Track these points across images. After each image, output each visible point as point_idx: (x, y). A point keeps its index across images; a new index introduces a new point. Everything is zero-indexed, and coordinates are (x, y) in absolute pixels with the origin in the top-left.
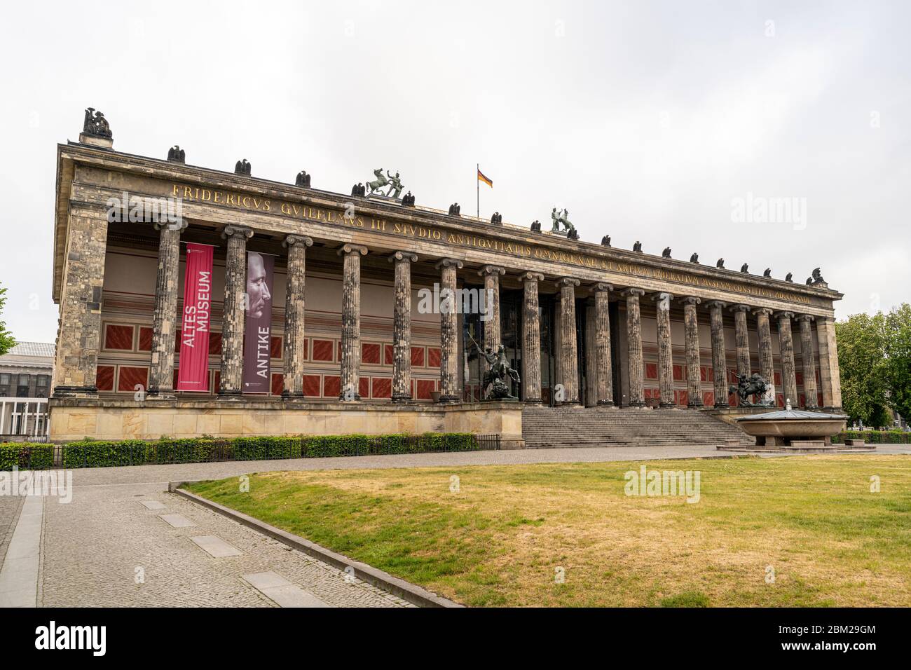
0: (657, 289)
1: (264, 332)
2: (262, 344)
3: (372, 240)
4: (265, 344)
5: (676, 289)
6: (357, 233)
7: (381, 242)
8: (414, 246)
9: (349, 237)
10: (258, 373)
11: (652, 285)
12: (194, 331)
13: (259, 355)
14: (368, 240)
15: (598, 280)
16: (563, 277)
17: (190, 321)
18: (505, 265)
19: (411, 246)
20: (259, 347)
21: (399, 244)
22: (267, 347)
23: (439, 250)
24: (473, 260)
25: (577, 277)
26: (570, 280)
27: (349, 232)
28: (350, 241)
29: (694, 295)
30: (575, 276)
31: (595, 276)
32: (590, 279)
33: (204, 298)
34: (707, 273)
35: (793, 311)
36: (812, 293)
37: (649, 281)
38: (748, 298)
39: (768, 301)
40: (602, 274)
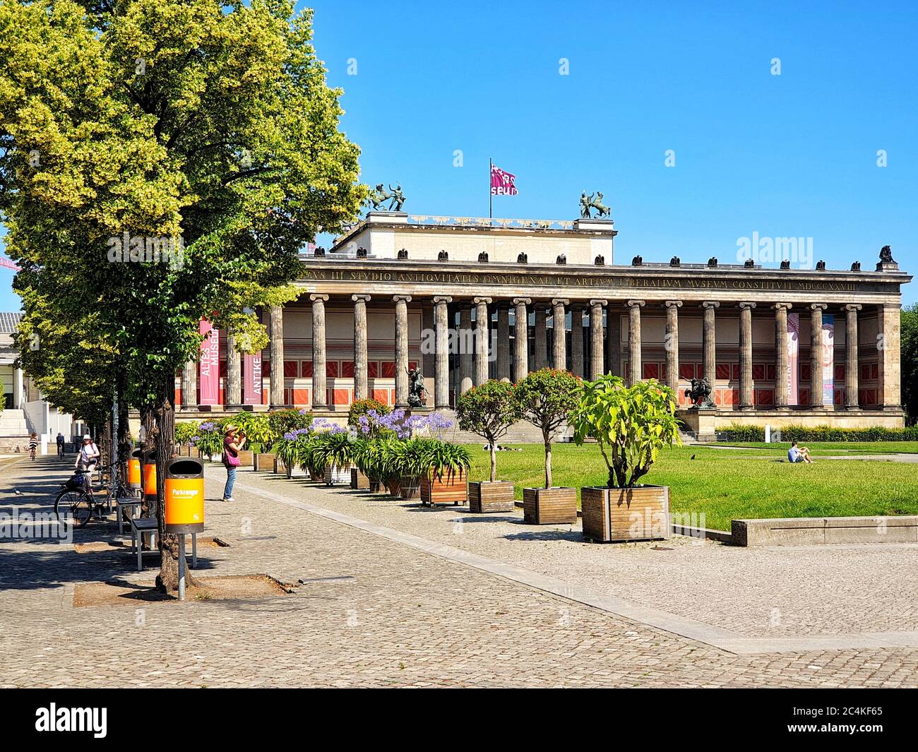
0: (625, 298)
1: (257, 362)
2: (256, 371)
3: (332, 288)
4: (258, 370)
5: (650, 295)
6: (320, 285)
7: (339, 288)
8: (368, 289)
9: (314, 288)
10: (255, 391)
11: (619, 294)
12: (209, 365)
13: (255, 378)
14: (329, 288)
15: (552, 296)
16: (513, 298)
17: (206, 358)
18: (453, 294)
19: (365, 289)
20: (255, 372)
21: (355, 289)
22: (260, 372)
23: (390, 289)
24: (421, 293)
25: (529, 296)
26: (520, 299)
27: (314, 285)
28: (315, 292)
29: (673, 299)
30: (526, 296)
31: (548, 293)
32: (543, 296)
33: (215, 342)
34: (689, 276)
35: (827, 301)
36: (855, 280)
37: (615, 291)
38: (754, 293)
39: (785, 294)
40: (557, 290)
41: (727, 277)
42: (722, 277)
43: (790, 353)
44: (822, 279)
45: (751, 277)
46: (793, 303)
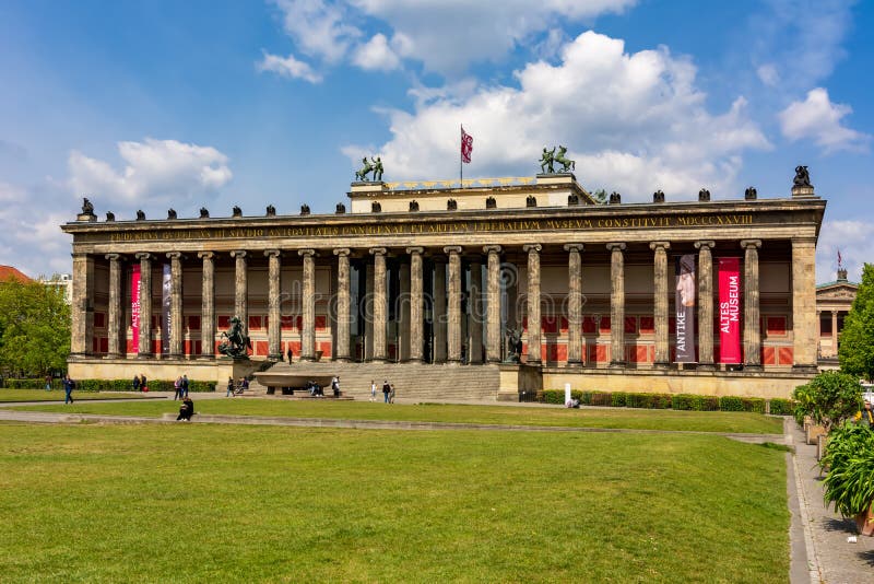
0: (480, 243)
2: (169, 323)
3: (217, 246)
5: (505, 239)
6: (206, 243)
7: (220, 246)
8: (244, 245)
9: (201, 246)
11: (474, 240)
12: (136, 318)
15: (406, 245)
16: (369, 248)
18: (314, 247)
19: (241, 245)
20: (169, 325)
21: (234, 245)
23: (260, 245)
24: (287, 248)
25: (383, 245)
26: (376, 249)
27: (202, 243)
28: (201, 250)
29: (531, 242)
31: (402, 242)
32: (397, 245)
34: (543, 216)
35: (715, 238)
36: (746, 209)
37: (469, 236)
38: (624, 232)
39: (662, 232)
40: (410, 238)
41: (586, 214)
42: (580, 215)
43: (684, 301)
44: (704, 211)
45: (615, 213)
46: (670, 242)
